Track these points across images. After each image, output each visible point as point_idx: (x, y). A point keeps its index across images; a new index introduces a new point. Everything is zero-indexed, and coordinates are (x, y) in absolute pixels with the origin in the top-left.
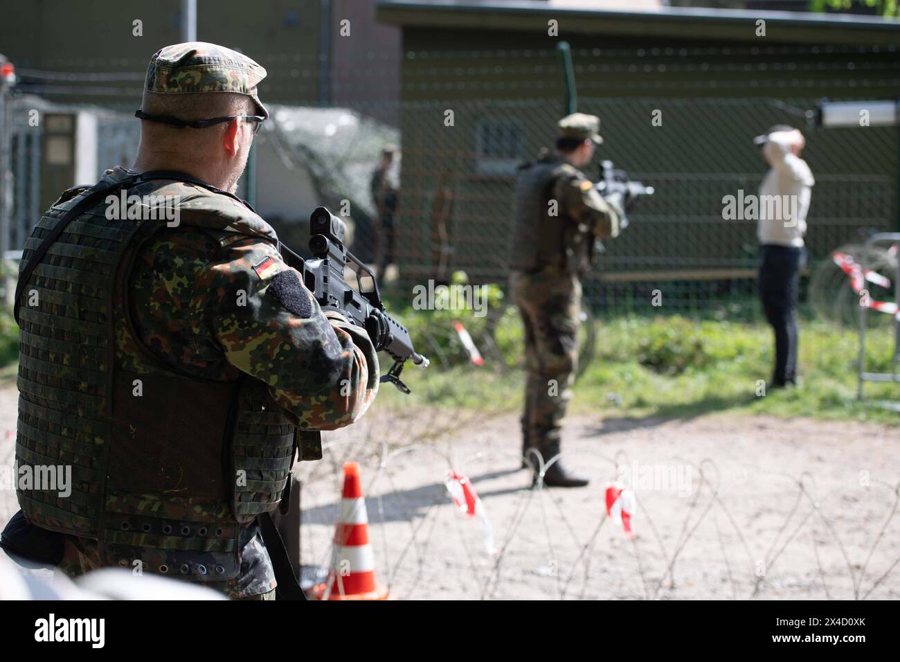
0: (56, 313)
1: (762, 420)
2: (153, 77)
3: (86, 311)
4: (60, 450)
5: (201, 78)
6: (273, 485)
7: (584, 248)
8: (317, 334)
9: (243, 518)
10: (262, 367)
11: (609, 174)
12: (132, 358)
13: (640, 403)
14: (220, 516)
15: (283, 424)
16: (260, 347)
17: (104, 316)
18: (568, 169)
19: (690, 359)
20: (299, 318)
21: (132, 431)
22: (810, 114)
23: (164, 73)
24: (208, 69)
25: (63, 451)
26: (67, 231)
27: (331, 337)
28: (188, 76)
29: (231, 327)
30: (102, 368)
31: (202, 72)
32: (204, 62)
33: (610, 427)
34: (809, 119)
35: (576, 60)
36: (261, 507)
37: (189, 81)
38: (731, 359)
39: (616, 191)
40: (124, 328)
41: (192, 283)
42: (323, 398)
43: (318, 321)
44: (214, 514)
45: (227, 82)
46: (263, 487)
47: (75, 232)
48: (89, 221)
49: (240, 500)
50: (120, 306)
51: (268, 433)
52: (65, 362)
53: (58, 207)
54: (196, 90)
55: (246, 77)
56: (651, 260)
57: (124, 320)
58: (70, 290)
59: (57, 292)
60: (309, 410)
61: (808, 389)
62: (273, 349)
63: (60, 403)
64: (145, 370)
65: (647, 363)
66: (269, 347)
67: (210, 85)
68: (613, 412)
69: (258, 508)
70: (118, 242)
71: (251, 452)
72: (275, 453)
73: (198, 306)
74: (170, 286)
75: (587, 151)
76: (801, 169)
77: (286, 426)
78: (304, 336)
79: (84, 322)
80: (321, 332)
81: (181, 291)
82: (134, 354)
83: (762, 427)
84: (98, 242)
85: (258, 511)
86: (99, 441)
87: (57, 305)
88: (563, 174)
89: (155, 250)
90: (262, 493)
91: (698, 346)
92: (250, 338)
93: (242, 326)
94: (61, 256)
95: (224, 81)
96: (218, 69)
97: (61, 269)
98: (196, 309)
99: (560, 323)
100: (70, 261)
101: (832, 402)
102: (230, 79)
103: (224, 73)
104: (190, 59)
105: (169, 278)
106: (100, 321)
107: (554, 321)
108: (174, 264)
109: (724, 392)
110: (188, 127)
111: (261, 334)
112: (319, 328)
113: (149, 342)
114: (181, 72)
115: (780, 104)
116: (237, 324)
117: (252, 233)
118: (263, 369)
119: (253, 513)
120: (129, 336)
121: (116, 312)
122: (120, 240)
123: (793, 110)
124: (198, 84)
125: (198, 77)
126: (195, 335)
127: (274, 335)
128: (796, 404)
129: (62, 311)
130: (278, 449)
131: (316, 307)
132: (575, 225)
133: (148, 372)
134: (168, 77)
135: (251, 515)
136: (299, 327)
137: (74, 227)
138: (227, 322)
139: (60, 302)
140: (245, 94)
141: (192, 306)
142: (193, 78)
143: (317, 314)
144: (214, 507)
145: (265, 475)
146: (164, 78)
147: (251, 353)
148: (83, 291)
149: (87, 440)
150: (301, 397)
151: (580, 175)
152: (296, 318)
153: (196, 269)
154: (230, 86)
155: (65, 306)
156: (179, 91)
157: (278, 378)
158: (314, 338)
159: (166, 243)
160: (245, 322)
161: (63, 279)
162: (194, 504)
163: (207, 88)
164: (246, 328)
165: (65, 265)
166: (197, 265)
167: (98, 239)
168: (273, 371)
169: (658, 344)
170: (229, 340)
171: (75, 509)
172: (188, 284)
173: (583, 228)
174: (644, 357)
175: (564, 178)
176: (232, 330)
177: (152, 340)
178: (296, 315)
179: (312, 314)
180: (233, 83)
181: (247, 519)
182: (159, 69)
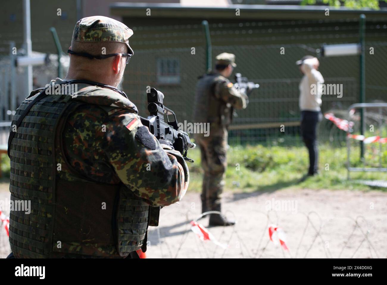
0: (27, 151)
1: (306, 191)
2: (78, 33)
3: (41, 150)
4: (30, 221)
5: (102, 34)
6: (138, 237)
7: (229, 115)
8: (160, 157)
9: (123, 254)
10: (133, 177)
11: (239, 79)
12: (65, 173)
13: (249, 186)
14: (111, 253)
15: (143, 206)
16: (132, 167)
17: (51, 152)
18: (221, 78)
19: (267, 164)
20: (151, 150)
21: (66, 210)
22: (318, 51)
23: (83, 31)
24: (106, 30)
25: (32, 221)
26: (32, 110)
27: (166, 159)
28: (96, 33)
29: (117, 157)
30: (50, 178)
31: (103, 31)
32: (104, 26)
33: (237, 198)
34: (318, 53)
35: (211, 29)
36: (132, 248)
37: (96, 35)
38: (286, 163)
39: (243, 87)
40: (61, 158)
41: (94, 134)
42: (165, 190)
43: (160, 151)
44: (108, 252)
45: (115, 36)
46: (133, 238)
47: (36, 110)
48: (43, 104)
49: (121, 245)
50: (59, 146)
51: (135, 210)
52: (32, 176)
53: (28, 99)
54: (99, 40)
55: (124, 34)
56: (248, 119)
57: (61, 154)
58: (33, 139)
59: (28, 141)
60: (158, 197)
61: (324, 176)
62: (139, 167)
63: (29, 197)
64: (72, 179)
65: (248, 167)
66: (137, 166)
67: (106, 38)
68: (237, 190)
69: (130, 249)
70: (57, 114)
71: (126, 220)
72: (139, 220)
73: (97, 145)
74: (83, 135)
75: (230, 70)
76: (318, 75)
77: (144, 207)
78: (153, 159)
79: (41, 155)
80: (162, 157)
81: (88, 138)
82: (66, 171)
83: (307, 194)
84: (47, 114)
85: (131, 250)
86: (49, 216)
87: (28, 147)
88: (220, 81)
89: (75, 118)
90: (133, 241)
91: (271, 158)
92: (127, 162)
93: (122, 156)
94: (29, 123)
95: (113, 36)
96: (111, 30)
97: (29, 129)
98: (97, 147)
99: (219, 150)
100: (34, 125)
101: (336, 182)
102: (116, 35)
103: (114, 32)
104: (96, 25)
105: (82, 131)
106: (49, 154)
107: (216, 149)
108: (85, 125)
109: (285, 179)
110: (95, 59)
111: (132, 160)
112: (161, 155)
113: (73, 165)
114: (92, 31)
115: (304, 47)
116: (120, 155)
117: (125, 108)
118: (134, 178)
119: (128, 251)
120: (64, 162)
121: (57, 150)
122: (58, 113)
123: (310, 49)
124: (101, 37)
125: (100, 33)
126: (96, 160)
127: (139, 160)
128: (320, 183)
129: (30, 150)
130: (141, 219)
131: (158, 144)
132: (225, 103)
133: (73, 180)
134: (86, 33)
135: (127, 252)
136: (151, 154)
137: (35, 108)
138: (114, 155)
139: (28, 145)
140: (123, 42)
141: (94, 146)
142: (98, 34)
143: (159, 147)
144: (108, 248)
145: (134, 232)
146: (83, 34)
147: (127, 170)
148: (40, 139)
149: (43, 215)
150: (154, 190)
151: (227, 81)
152: (149, 150)
153: (96, 127)
154: (116, 38)
155: (31, 148)
156: (91, 40)
157: (142, 182)
158: (159, 160)
159: (80, 113)
160: (124, 154)
161: (30, 134)
162: (98, 247)
163: (105, 39)
164: (125, 157)
165: (31, 127)
166: (97, 125)
167: (47, 113)
168: (140, 178)
169: (253, 158)
170: (116, 164)
171: (38, 251)
172: (92, 135)
173: (229, 105)
174: (246, 164)
175: (220, 82)
176: (118, 159)
177: (75, 163)
178: (149, 149)
179: (156, 148)
180: (118, 37)
181: (125, 254)
182: (81, 29)
